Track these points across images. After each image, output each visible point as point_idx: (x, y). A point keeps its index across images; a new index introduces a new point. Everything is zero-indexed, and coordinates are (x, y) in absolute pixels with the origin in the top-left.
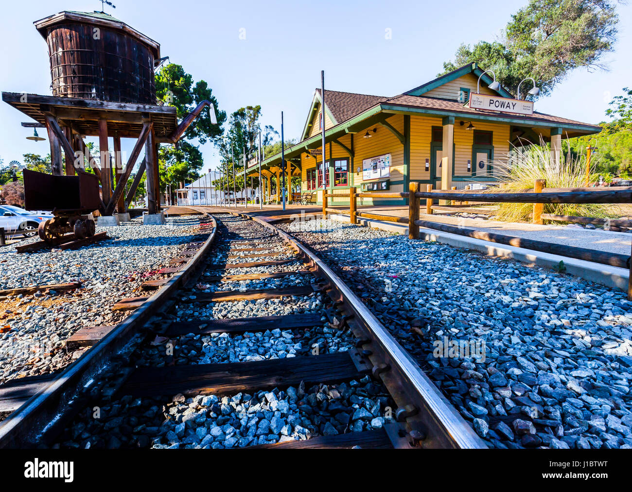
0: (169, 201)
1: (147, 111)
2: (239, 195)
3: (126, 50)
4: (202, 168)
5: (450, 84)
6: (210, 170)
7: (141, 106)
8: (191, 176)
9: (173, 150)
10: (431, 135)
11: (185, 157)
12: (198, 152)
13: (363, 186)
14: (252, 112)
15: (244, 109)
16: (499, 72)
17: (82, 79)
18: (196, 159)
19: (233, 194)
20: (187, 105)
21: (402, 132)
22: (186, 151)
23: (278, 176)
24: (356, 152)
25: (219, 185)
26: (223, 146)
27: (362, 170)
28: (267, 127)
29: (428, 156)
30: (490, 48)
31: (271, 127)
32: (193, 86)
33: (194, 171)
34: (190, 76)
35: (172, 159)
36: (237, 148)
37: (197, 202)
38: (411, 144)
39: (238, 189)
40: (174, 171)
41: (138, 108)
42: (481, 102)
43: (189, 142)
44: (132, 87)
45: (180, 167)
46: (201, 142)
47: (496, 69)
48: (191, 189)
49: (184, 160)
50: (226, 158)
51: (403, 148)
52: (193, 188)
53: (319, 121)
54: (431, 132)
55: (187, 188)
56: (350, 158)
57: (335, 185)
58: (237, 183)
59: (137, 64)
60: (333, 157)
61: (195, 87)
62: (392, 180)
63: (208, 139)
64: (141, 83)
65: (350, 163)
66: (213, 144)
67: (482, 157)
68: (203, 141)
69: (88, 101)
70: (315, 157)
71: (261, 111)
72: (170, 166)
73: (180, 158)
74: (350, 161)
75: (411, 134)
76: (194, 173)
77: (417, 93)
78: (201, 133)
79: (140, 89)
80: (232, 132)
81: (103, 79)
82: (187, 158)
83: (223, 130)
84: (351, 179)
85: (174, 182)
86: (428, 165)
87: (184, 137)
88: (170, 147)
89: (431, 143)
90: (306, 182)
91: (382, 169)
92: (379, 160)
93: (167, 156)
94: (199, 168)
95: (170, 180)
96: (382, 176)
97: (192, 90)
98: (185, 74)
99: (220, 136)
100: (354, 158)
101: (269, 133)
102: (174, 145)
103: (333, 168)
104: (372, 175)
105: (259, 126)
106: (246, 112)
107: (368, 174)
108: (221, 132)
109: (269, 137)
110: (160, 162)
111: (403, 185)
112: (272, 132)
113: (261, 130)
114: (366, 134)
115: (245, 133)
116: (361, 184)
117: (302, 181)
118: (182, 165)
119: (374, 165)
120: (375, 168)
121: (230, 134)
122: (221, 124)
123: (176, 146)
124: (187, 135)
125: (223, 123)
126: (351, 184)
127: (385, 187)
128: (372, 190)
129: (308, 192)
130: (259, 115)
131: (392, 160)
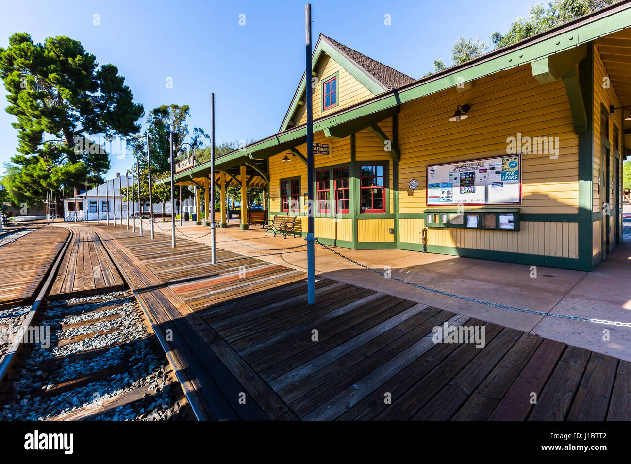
2: (158, 208)
4: (108, 171)
6: (118, 174)
8: (91, 181)
9: (64, 146)
11: (83, 156)
13: (428, 217)
14: (177, 111)
15: (168, 107)
18: (101, 161)
20: (88, 93)
24: (403, 152)
25: (130, 194)
26: (140, 147)
27: (426, 185)
28: (196, 129)
29: (599, 163)
31: (201, 130)
32: (98, 69)
33: (96, 174)
34: (94, 58)
35: (61, 158)
36: (158, 150)
39: (156, 200)
40: (63, 174)
45: (72, 168)
49: (81, 160)
50: (142, 160)
52: (92, 196)
53: (320, 96)
55: (82, 197)
56: (391, 163)
57: (362, 210)
58: (157, 193)
60: (357, 159)
61: (100, 70)
62: (532, 211)
63: (117, 136)
65: (391, 172)
71: (190, 112)
72: (58, 166)
73: (74, 158)
74: (391, 168)
76: (95, 176)
78: (108, 128)
80: (151, 131)
82: (85, 158)
83: (139, 127)
84: (392, 201)
85: (65, 187)
87: (82, 131)
88: (59, 142)
89: (601, 139)
90: (278, 200)
91: (490, 187)
92: (480, 168)
93: (53, 154)
94: (103, 171)
95: (55, 185)
96: (491, 200)
97: (95, 74)
98: (85, 53)
99: (135, 134)
100: (399, 163)
101: (198, 136)
102: (66, 141)
103: (358, 180)
104: (460, 197)
105: (187, 128)
106: (170, 110)
107: (445, 195)
108: (137, 129)
109: (198, 140)
110: (42, 160)
111: (577, 224)
112: (202, 136)
113: (188, 132)
114: (454, 113)
115: (168, 133)
116: (427, 213)
117: (271, 196)
118: (77, 166)
119: (464, 177)
120: (467, 182)
121: (149, 132)
122: (136, 120)
123: (68, 141)
124: (86, 129)
125: (139, 119)
126: (392, 211)
127: (512, 224)
128: (464, 226)
129: (284, 215)
130: (186, 115)
131: (526, 169)
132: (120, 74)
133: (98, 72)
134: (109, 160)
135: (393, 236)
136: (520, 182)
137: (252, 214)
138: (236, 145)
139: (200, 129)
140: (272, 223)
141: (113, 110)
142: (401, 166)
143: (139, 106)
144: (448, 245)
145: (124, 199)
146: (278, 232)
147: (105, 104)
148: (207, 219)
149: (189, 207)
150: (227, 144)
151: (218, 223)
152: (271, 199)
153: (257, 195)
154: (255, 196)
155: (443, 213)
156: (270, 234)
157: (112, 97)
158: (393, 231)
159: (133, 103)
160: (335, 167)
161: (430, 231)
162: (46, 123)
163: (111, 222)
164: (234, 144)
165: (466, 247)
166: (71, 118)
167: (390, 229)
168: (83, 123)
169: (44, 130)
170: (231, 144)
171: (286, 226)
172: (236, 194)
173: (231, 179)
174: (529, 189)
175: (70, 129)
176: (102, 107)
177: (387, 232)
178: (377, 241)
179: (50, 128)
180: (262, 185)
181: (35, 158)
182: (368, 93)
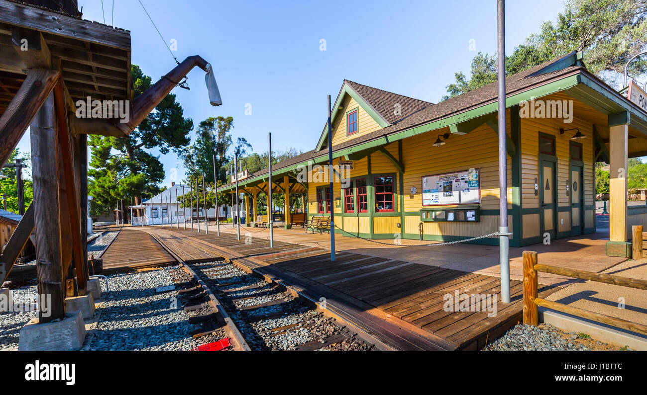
0: (120, 219)
2: (211, 213)
4: (163, 181)
6: (173, 184)
8: (149, 189)
9: (127, 160)
10: (538, 144)
11: (143, 168)
12: (159, 163)
13: (423, 214)
14: (223, 123)
15: (213, 119)
18: (156, 170)
19: (201, 210)
21: (510, 137)
22: (143, 161)
24: (406, 166)
25: (186, 201)
26: (189, 157)
27: (421, 191)
28: (239, 139)
29: (537, 174)
31: (244, 140)
33: (153, 184)
34: (150, 79)
35: (125, 171)
36: (206, 160)
37: (158, 220)
38: (522, 156)
39: (209, 205)
40: (128, 185)
43: (149, 151)
45: (135, 179)
46: (162, 152)
48: (150, 207)
49: (140, 172)
50: (191, 170)
52: (153, 204)
53: (345, 124)
54: (538, 140)
55: (145, 204)
56: (398, 174)
57: (377, 210)
58: (211, 199)
60: (373, 172)
62: (487, 208)
63: (171, 149)
65: (398, 181)
66: (176, 154)
68: (165, 151)
71: (234, 123)
72: (123, 178)
73: (135, 170)
74: (398, 178)
76: (153, 186)
78: (163, 142)
80: (199, 142)
82: (144, 169)
83: (189, 140)
84: (399, 203)
85: (127, 196)
86: (536, 187)
87: (141, 145)
88: (123, 156)
89: (539, 155)
90: (315, 204)
91: (462, 192)
92: (455, 179)
93: (118, 166)
94: (159, 180)
95: (121, 194)
96: (463, 201)
98: (143, 76)
99: (185, 146)
100: (404, 174)
101: (241, 146)
102: (128, 155)
103: (373, 188)
104: (443, 199)
105: (231, 138)
106: (216, 122)
107: (434, 198)
108: (186, 142)
109: (241, 149)
110: (109, 173)
111: (512, 216)
112: (245, 145)
113: (231, 142)
114: (436, 141)
115: (213, 144)
116: (422, 211)
117: (309, 201)
118: (138, 177)
119: (445, 185)
120: (447, 188)
121: (198, 144)
122: (187, 133)
123: (130, 155)
124: (144, 143)
125: (190, 132)
126: (399, 210)
127: (474, 217)
128: (446, 220)
129: (320, 215)
130: (230, 126)
131: (483, 179)
134: (164, 170)
135: (400, 229)
136: (479, 188)
137: (294, 216)
139: (243, 138)
140: (310, 223)
141: (167, 125)
142: (405, 177)
143: (189, 120)
144: (436, 234)
145: (180, 205)
146: (316, 230)
147: (160, 120)
148: (256, 221)
151: (266, 225)
152: (310, 203)
153: (296, 200)
154: (294, 200)
155: (432, 211)
156: (309, 231)
157: (166, 114)
158: (401, 226)
159: (183, 118)
160: (357, 178)
161: (425, 224)
162: (113, 141)
163: (174, 225)
165: (448, 235)
166: (133, 134)
167: (398, 224)
168: (142, 139)
169: (112, 146)
171: (321, 224)
172: (278, 199)
173: (276, 187)
174: (485, 193)
175: (132, 144)
176: (157, 123)
177: (396, 226)
178: (388, 233)
179: (117, 145)
180: (301, 190)
181: (104, 171)
182: (378, 125)
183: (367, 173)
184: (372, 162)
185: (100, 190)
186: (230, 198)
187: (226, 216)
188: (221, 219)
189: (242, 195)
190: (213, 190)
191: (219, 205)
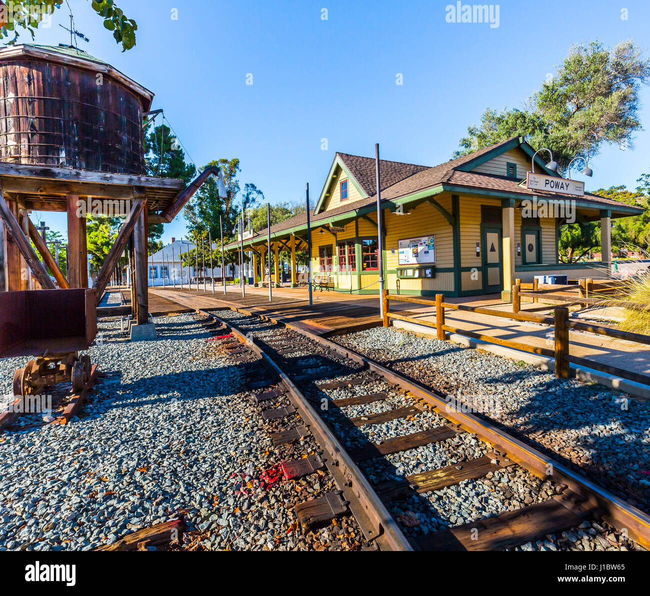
1: (142, 185)
2: (218, 272)
3: (111, 100)
5: (497, 159)
6: (173, 239)
7: (135, 177)
10: (480, 215)
13: (399, 272)
14: (227, 165)
15: (217, 162)
16: (537, 144)
17: (46, 138)
21: (450, 211)
23: (277, 252)
24: (388, 230)
25: (189, 259)
26: (190, 208)
28: (247, 185)
29: (478, 239)
30: (524, 117)
31: (253, 186)
32: (152, 130)
37: (157, 281)
38: (461, 226)
39: (215, 264)
41: (131, 180)
42: (538, 182)
44: (118, 150)
47: (535, 140)
50: (194, 223)
51: (451, 230)
52: (151, 263)
53: (339, 191)
54: (480, 211)
57: (364, 269)
59: (125, 119)
60: (360, 235)
61: (153, 132)
62: (439, 266)
64: (129, 146)
67: (531, 239)
69: (56, 170)
70: (335, 235)
71: (240, 166)
75: (461, 214)
77: (467, 168)
79: (127, 152)
81: (76, 139)
86: (478, 249)
89: (481, 225)
90: (318, 262)
91: (423, 253)
92: (420, 242)
94: (157, 235)
97: (149, 137)
100: (386, 237)
101: (250, 193)
103: (360, 249)
104: (412, 259)
105: (237, 184)
106: (220, 165)
107: (406, 258)
109: (251, 197)
111: (453, 273)
112: (254, 192)
113: (239, 189)
116: (398, 269)
119: (414, 247)
127: (430, 274)
128: (413, 277)
129: (322, 274)
130: (236, 170)
131: (438, 243)
132: (171, 133)
133: (152, 135)
136: (434, 251)
138: (290, 205)
139: (251, 184)
142: (387, 239)
143: (191, 166)
145: (183, 264)
149: (245, 271)
150: (281, 204)
151: (273, 284)
155: (405, 269)
157: (165, 159)
159: (185, 163)
160: (347, 240)
161: (400, 281)
163: (176, 286)
164: (288, 204)
170: (285, 205)
174: (439, 254)
178: (374, 289)
181: (96, 225)
182: (360, 195)
183: (355, 236)
184: (359, 226)
185: (92, 247)
186: (237, 257)
187: (233, 275)
188: (228, 279)
189: (250, 254)
190: (219, 248)
191: (226, 264)
